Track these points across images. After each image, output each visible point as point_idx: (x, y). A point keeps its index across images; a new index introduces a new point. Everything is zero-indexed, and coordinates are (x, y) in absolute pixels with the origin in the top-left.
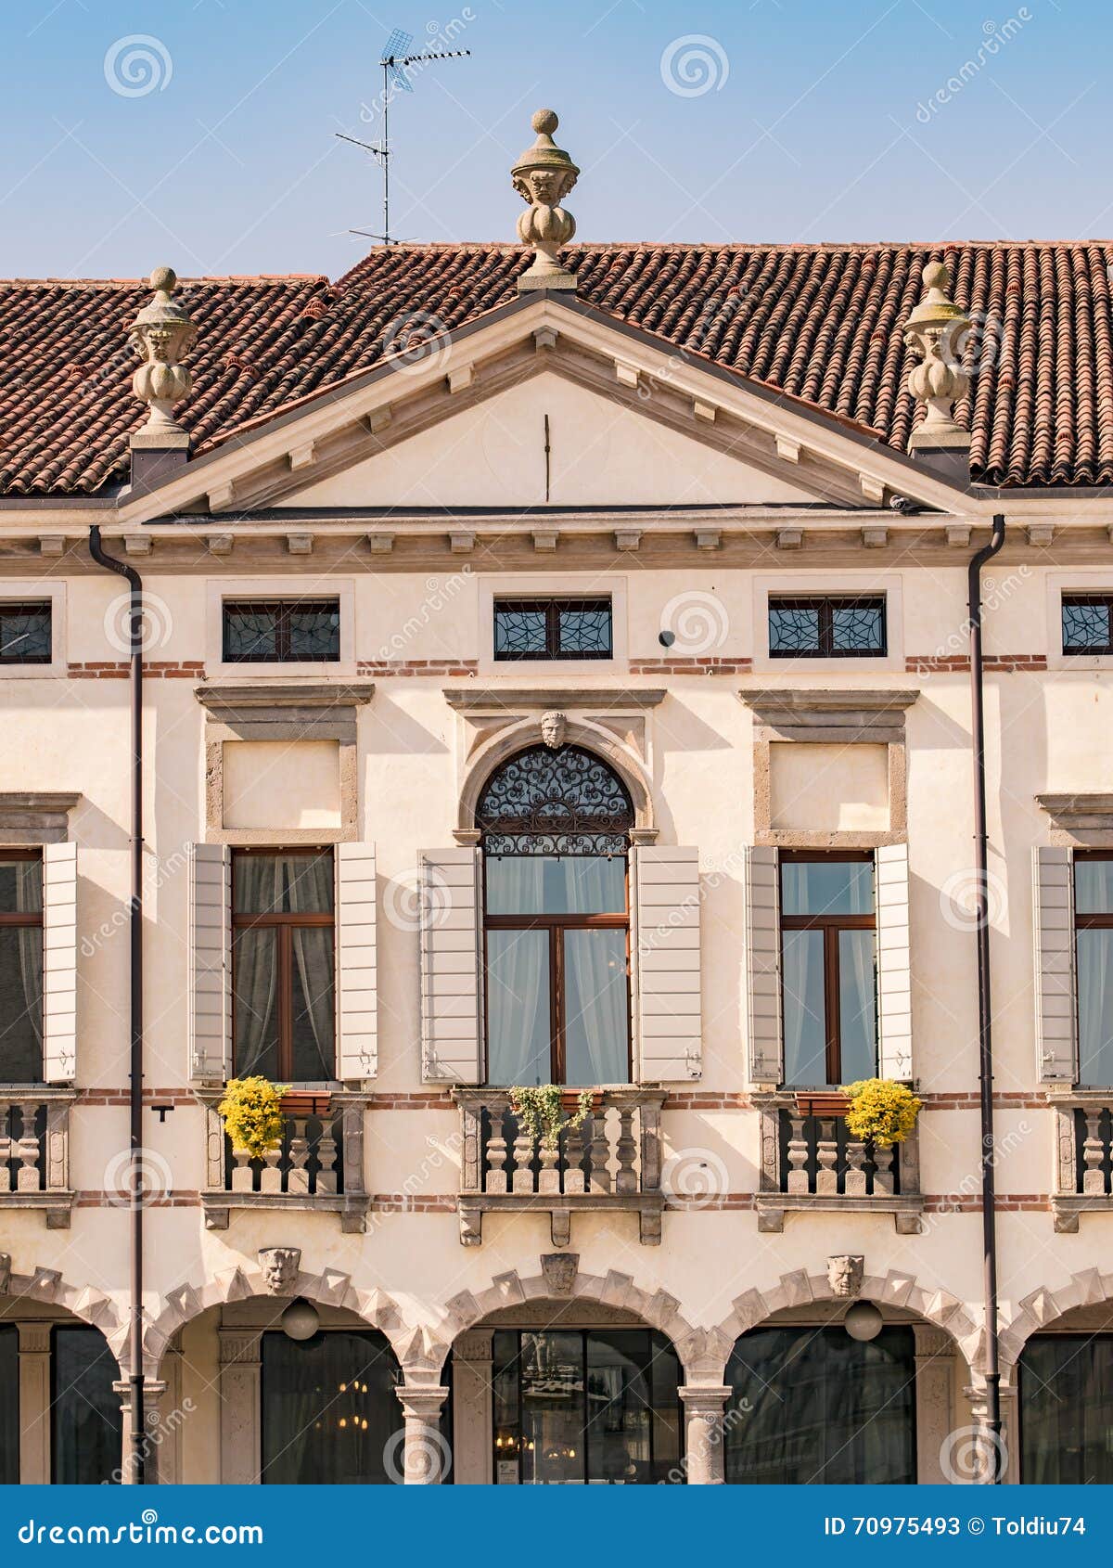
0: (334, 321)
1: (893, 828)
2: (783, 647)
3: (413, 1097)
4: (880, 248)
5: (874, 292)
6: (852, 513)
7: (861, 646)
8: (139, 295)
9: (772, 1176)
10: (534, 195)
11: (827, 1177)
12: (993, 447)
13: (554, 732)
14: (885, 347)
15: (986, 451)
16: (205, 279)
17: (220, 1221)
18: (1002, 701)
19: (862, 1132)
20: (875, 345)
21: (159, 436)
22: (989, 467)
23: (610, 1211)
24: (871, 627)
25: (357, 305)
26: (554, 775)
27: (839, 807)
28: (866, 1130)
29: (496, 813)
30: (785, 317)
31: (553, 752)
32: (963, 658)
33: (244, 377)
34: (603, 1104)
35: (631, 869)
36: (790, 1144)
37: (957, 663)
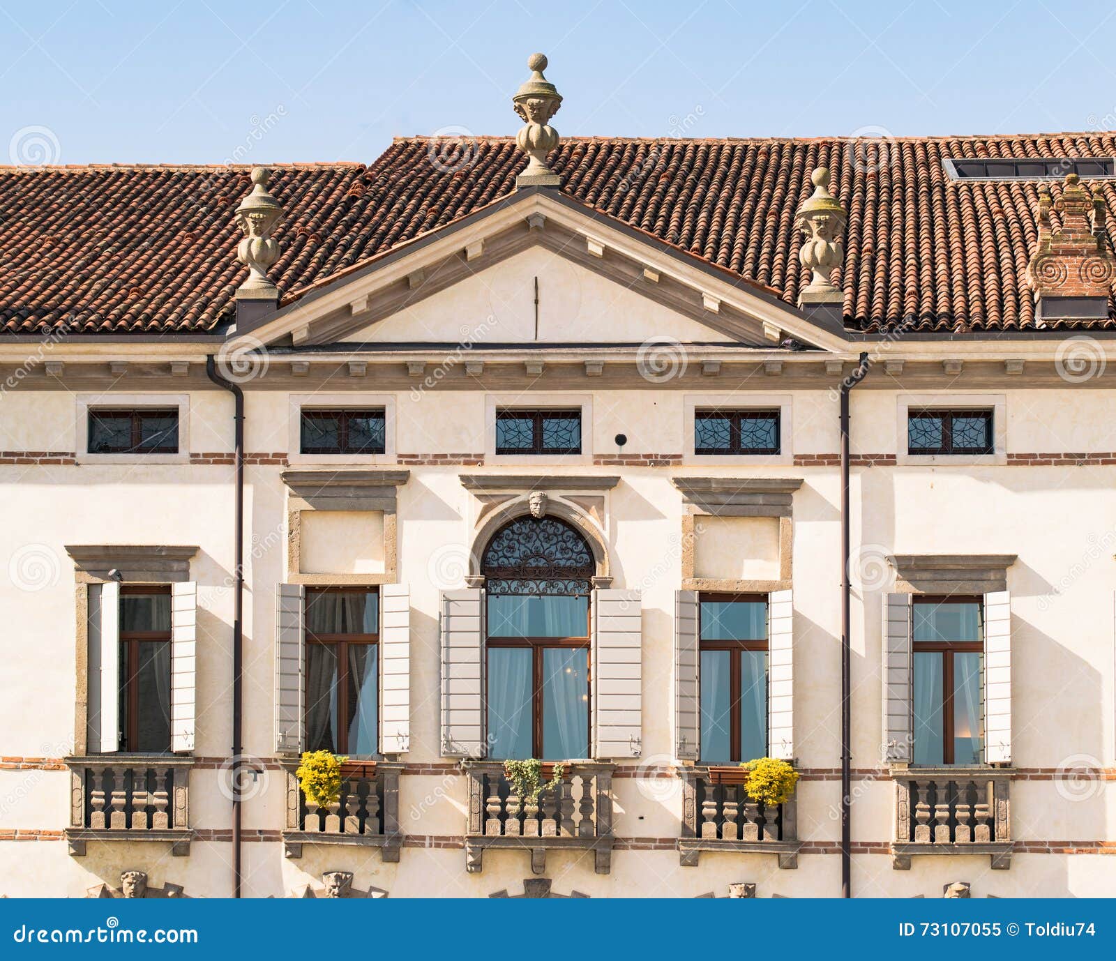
0: (371, 199)
1: (782, 579)
2: (704, 446)
3: (434, 766)
4: (771, 142)
5: (768, 178)
6: (757, 350)
7: (761, 446)
8: (228, 177)
9: (691, 826)
10: (529, 116)
11: (730, 827)
12: (859, 301)
13: (538, 507)
14: (778, 222)
15: (854, 304)
16: (275, 165)
17: (296, 852)
18: (864, 487)
19: (756, 796)
20: (771, 220)
21: (257, 291)
22: (857, 316)
23: (574, 849)
24: (768, 432)
25: (387, 185)
26: (538, 537)
27: (742, 562)
28: (759, 794)
29: (495, 564)
30: (703, 196)
31: (536, 520)
32: (835, 456)
33: (310, 242)
34: (571, 773)
35: (593, 605)
36: (704, 803)
37: (831, 460)
